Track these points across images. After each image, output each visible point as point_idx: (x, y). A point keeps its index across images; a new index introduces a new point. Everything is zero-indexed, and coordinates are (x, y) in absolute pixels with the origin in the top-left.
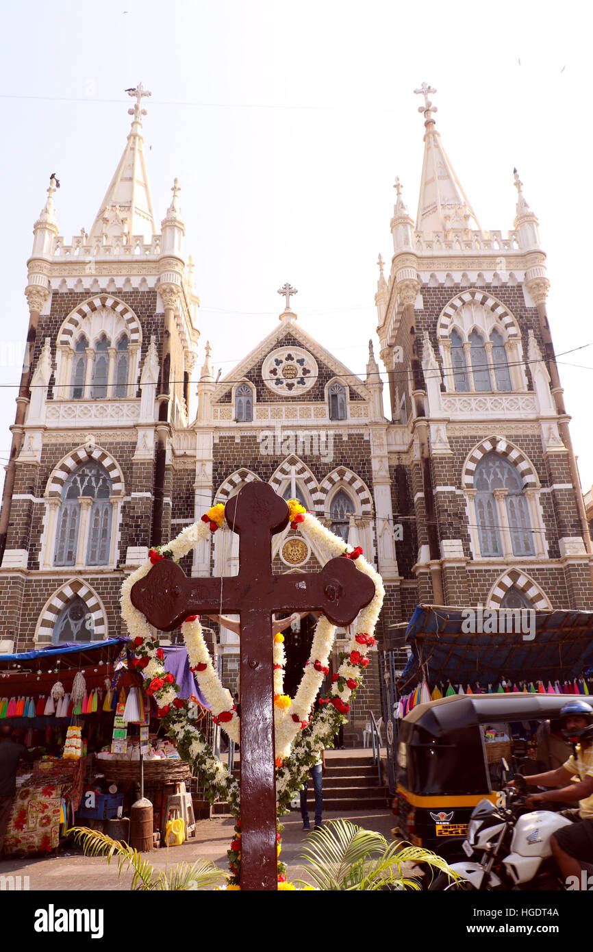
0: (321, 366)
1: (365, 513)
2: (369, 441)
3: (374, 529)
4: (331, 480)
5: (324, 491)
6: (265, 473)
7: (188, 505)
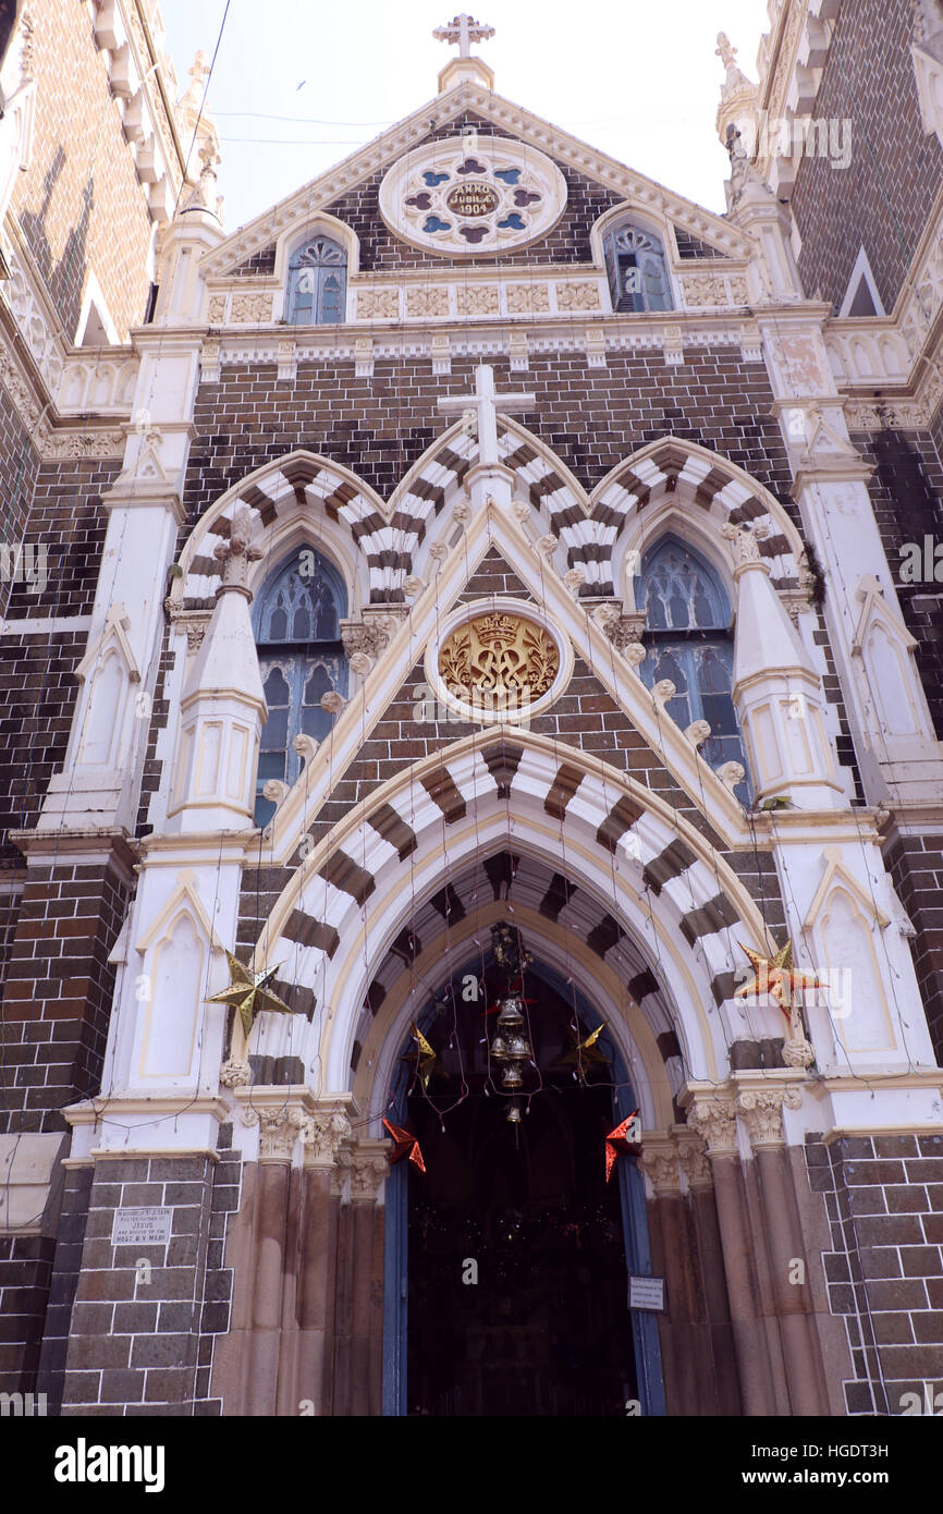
0: (574, 184)
2: (761, 367)
5: (605, 515)
6: (380, 467)
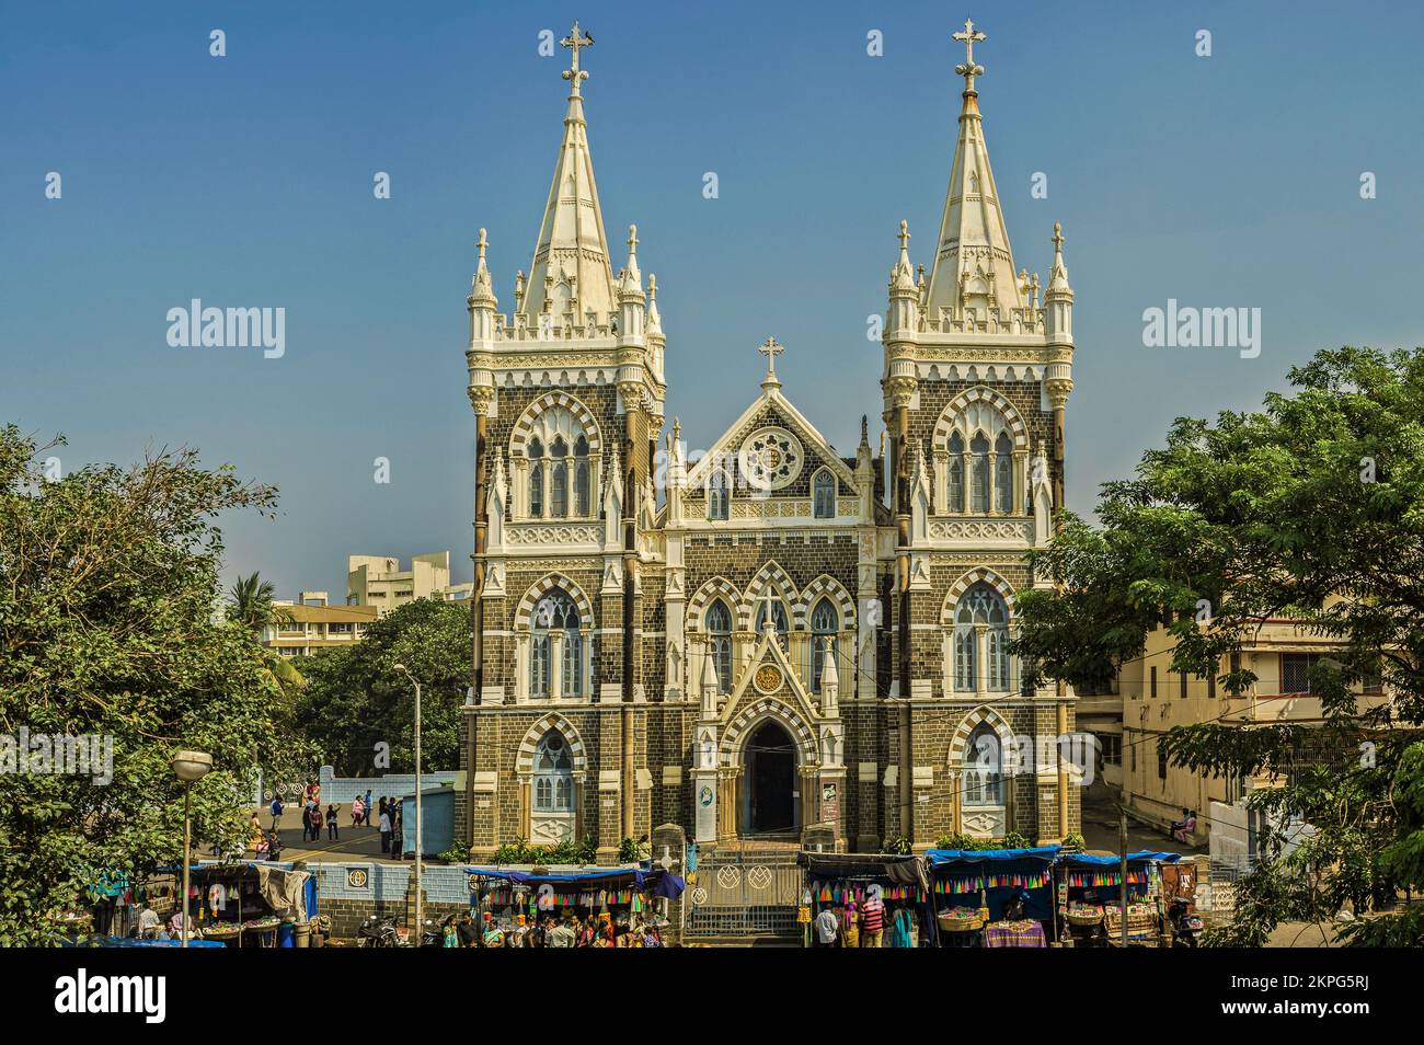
0: (807, 452)
1: (849, 627)
2: (856, 545)
3: (857, 644)
4: (813, 590)
5: (805, 602)
6: (741, 582)
7: (659, 618)
